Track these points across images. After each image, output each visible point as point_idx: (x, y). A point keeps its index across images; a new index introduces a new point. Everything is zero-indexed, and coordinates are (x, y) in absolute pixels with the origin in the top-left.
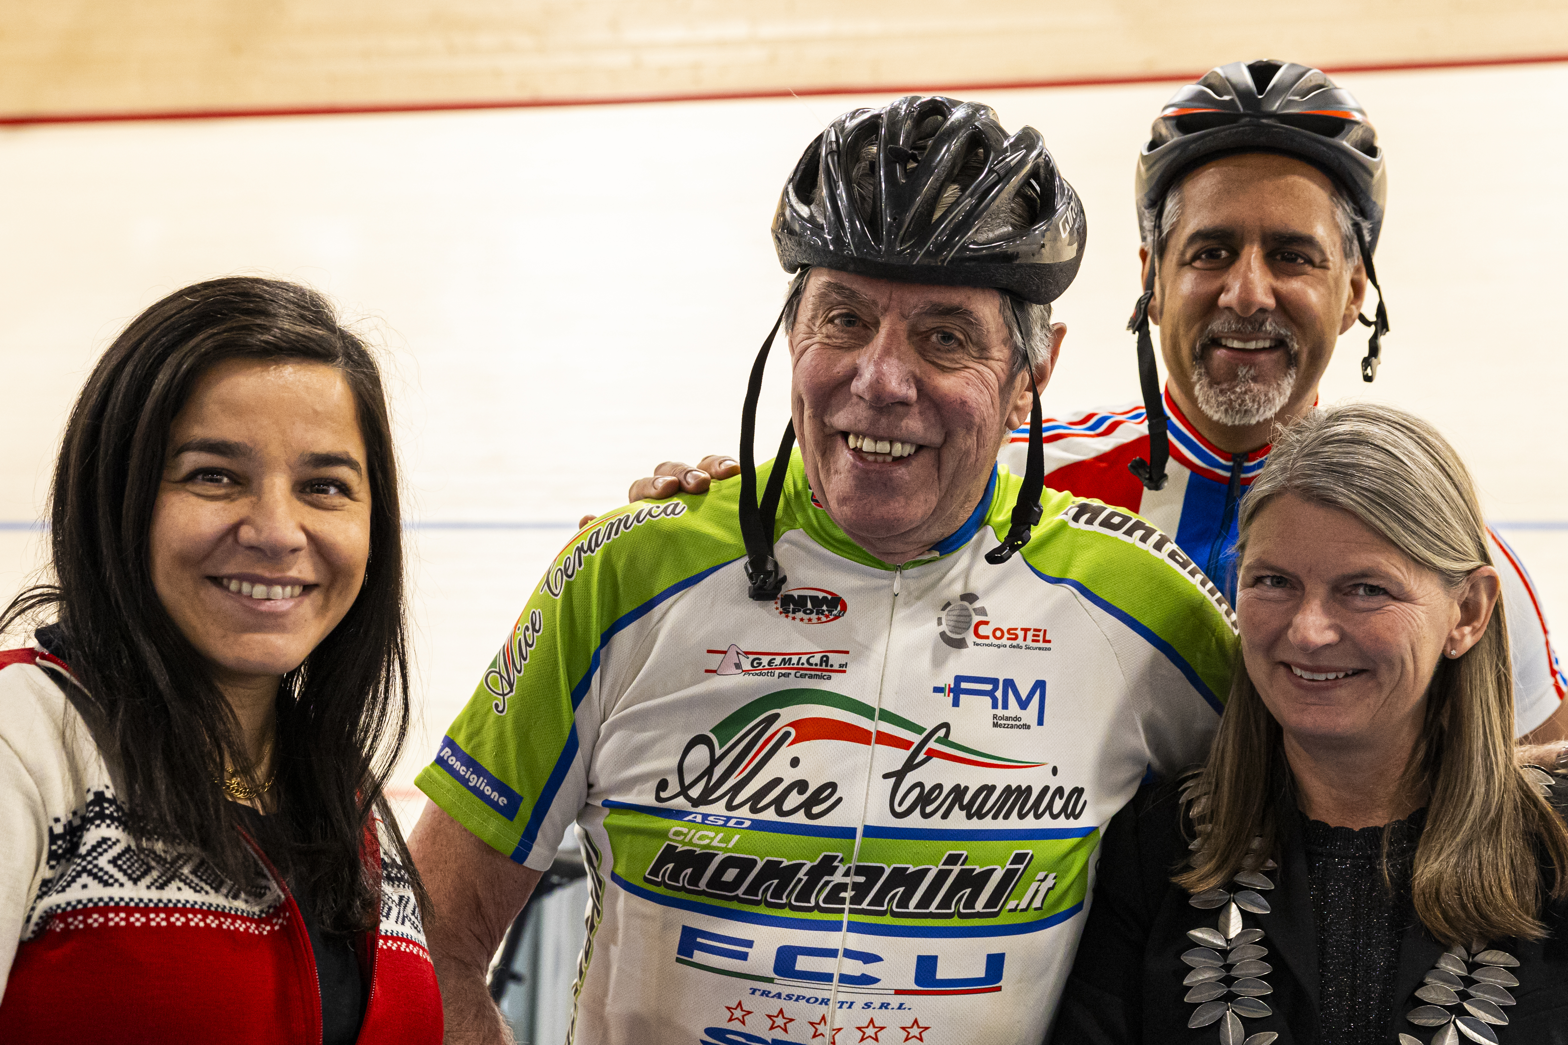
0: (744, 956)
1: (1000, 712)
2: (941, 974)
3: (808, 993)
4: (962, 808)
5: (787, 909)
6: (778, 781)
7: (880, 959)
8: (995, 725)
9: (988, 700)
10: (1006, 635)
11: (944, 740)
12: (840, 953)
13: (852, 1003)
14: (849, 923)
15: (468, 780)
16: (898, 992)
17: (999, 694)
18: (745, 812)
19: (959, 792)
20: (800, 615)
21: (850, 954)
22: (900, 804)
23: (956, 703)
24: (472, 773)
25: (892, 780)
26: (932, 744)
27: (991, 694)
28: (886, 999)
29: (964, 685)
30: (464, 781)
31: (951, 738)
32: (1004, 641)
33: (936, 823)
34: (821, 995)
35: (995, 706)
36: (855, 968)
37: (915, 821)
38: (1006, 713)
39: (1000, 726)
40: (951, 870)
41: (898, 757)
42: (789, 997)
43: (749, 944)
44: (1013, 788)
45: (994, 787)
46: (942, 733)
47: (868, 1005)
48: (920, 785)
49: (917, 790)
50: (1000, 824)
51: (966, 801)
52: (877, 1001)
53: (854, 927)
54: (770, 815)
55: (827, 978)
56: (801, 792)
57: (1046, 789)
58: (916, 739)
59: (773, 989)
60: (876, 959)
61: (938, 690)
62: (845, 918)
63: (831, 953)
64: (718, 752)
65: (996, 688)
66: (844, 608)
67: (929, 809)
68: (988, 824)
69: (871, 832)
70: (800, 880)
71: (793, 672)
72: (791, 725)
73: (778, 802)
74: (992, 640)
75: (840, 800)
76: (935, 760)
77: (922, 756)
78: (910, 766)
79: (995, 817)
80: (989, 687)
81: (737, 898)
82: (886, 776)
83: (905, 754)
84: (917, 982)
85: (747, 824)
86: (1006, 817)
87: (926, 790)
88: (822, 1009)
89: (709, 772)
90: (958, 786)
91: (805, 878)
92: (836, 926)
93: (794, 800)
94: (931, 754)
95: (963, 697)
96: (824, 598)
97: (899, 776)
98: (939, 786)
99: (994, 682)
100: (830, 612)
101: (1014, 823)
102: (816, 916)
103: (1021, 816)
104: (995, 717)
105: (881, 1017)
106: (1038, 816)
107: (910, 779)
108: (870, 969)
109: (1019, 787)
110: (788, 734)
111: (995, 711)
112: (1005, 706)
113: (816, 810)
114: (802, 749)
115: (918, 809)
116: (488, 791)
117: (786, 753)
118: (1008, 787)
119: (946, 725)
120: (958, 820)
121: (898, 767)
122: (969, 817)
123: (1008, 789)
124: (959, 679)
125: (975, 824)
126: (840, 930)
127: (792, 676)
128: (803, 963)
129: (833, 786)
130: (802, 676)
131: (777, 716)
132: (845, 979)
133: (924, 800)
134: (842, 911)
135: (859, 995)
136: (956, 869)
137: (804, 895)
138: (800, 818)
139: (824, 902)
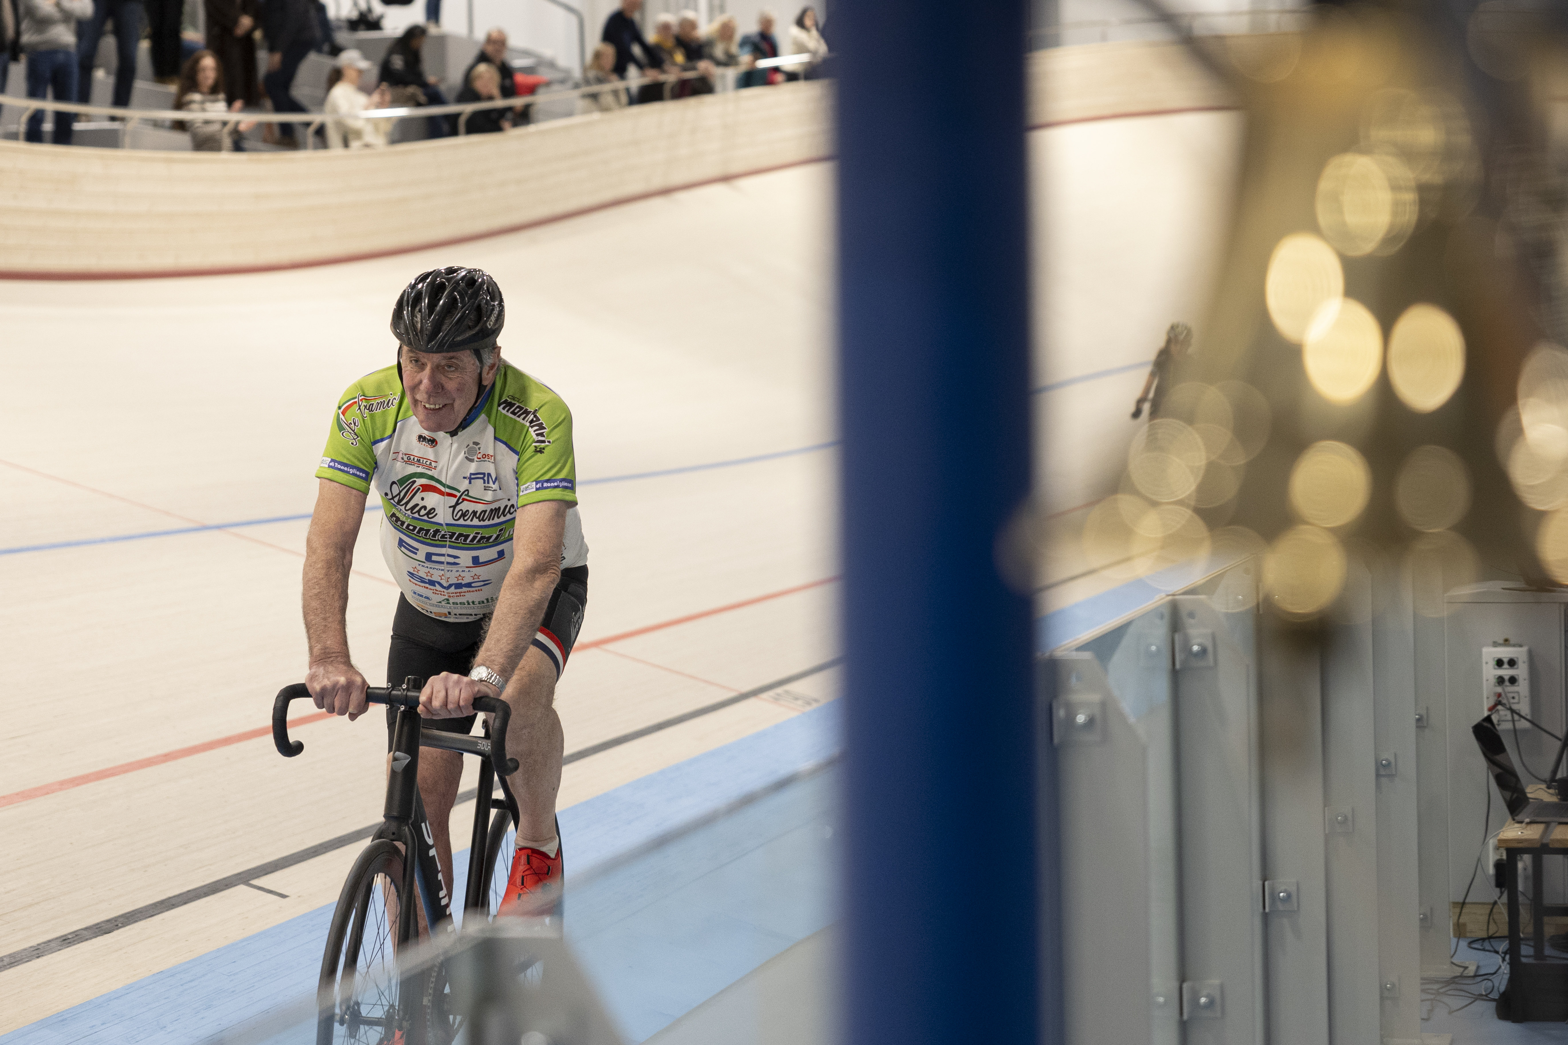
0: (416, 554)
1: (486, 485)
2: (481, 560)
3: (437, 567)
4: (477, 518)
5: (429, 540)
6: (417, 505)
7: (459, 558)
8: (485, 490)
9: (482, 481)
10: (487, 457)
11: (467, 495)
12: (446, 555)
13: (452, 571)
14: (449, 545)
15: (349, 471)
16: (467, 567)
17: (486, 478)
18: (409, 512)
19: (475, 513)
20: (424, 443)
21: (449, 555)
22: (456, 516)
23: (470, 483)
24: (350, 469)
25: (452, 509)
26: (463, 497)
27: (483, 478)
28: (464, 569)
29: (472, 476)
30: (348, 472)
31: (469, 494)
32: (486, 459)
33: (468, 522)
34: (441, 568)
35: (484, 483)
36: (451, 560)
37: (461, 522)
38: (488, 485)
39: (487, 490)
40: (477, 536)
41: (453, 501)
42: (431, 568)
43: (417, 550)
44: (493, 509)
45: (486, 511)
46: (466, 493)
47: (458, 571)
48: (461, 510)
49: (461, 512)
50: (491, 522)
51: (477, 516)
52: (461, 570)
53: (450, 547)
54: (416, 515)
55: (442, 563)
56: (425, 510)
57: (506, 506)
58: (458, 494)
59: (426, 565)
60: (458, 557)
61: (464, 478)
62: (448, 543)
63: (443, 555)
64: (401, 489)
65: (485, 476)
66: (437, 443)
67: (466, 518)
68: (487, 523)
69: (447, 525)
70: (431, 533)
71: (421, 466)
72: (421, 485)
73: (419, 512)
74: (482, 459)
75: (436, 514)
76: (465, 502)
77: (461, 501)
78: (457, 504)
79: (489, 520)
80: (482, 476)
81: (414, 534)
82: (450, 507)
83: (456, 499)
84: (473, 564)
85: (411, 517)
86: (493, 519)
87: (464, 512)
88: (443, 572)
89: (399, 494)
90: (474, 511)
91: (433, 533)
92: (444, 546)
93: (423, 512)
94: (464, 500)
95: (472, 481)
96: (430, 439)
97: (454, 507)
98: (468, 511)
99: (484, 474)
100: (432, 444)
101: (496, 521)
102: (438, 542)
103: (498, 518)
104: (485, 487)
105: (463, 574)
106: (505, 516)
107: (458, 508)
108: (457, 561)
109: (496, 508)
110: (419, 489)
111: (485, 485)
112: (488, 483)
113: (430, 516)
114: (424, 494)
115: (462, 518)
116: (358, 473)
117: (419, 495)
118: (492, 509)
119: (468, 490)
120: (476, 522)
121: (453, 504)
122: (480, 521)
123: (492, 510)
124: (471, 474)
125: (482, 523)
126: (446, 547)
127: (420, 467)
128: (434, 558)
129: (434, 509)
130: (424, 468)
131: (415, 482)
132: (448, 563)
133: (464, 515)
134: (446, 541)
135: (454, 568)
136: (479, 536)
137: (434, 536)
138: (425, 518)
139: (441, 538)
